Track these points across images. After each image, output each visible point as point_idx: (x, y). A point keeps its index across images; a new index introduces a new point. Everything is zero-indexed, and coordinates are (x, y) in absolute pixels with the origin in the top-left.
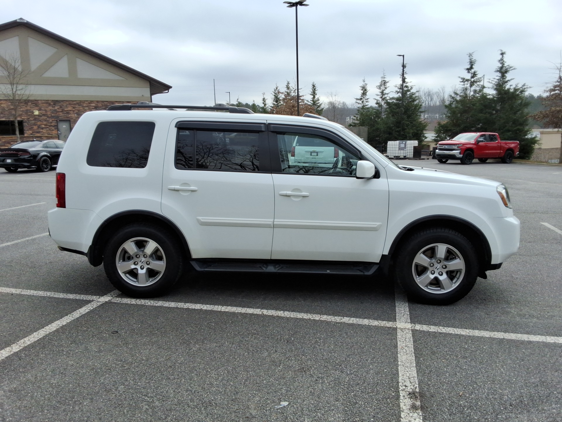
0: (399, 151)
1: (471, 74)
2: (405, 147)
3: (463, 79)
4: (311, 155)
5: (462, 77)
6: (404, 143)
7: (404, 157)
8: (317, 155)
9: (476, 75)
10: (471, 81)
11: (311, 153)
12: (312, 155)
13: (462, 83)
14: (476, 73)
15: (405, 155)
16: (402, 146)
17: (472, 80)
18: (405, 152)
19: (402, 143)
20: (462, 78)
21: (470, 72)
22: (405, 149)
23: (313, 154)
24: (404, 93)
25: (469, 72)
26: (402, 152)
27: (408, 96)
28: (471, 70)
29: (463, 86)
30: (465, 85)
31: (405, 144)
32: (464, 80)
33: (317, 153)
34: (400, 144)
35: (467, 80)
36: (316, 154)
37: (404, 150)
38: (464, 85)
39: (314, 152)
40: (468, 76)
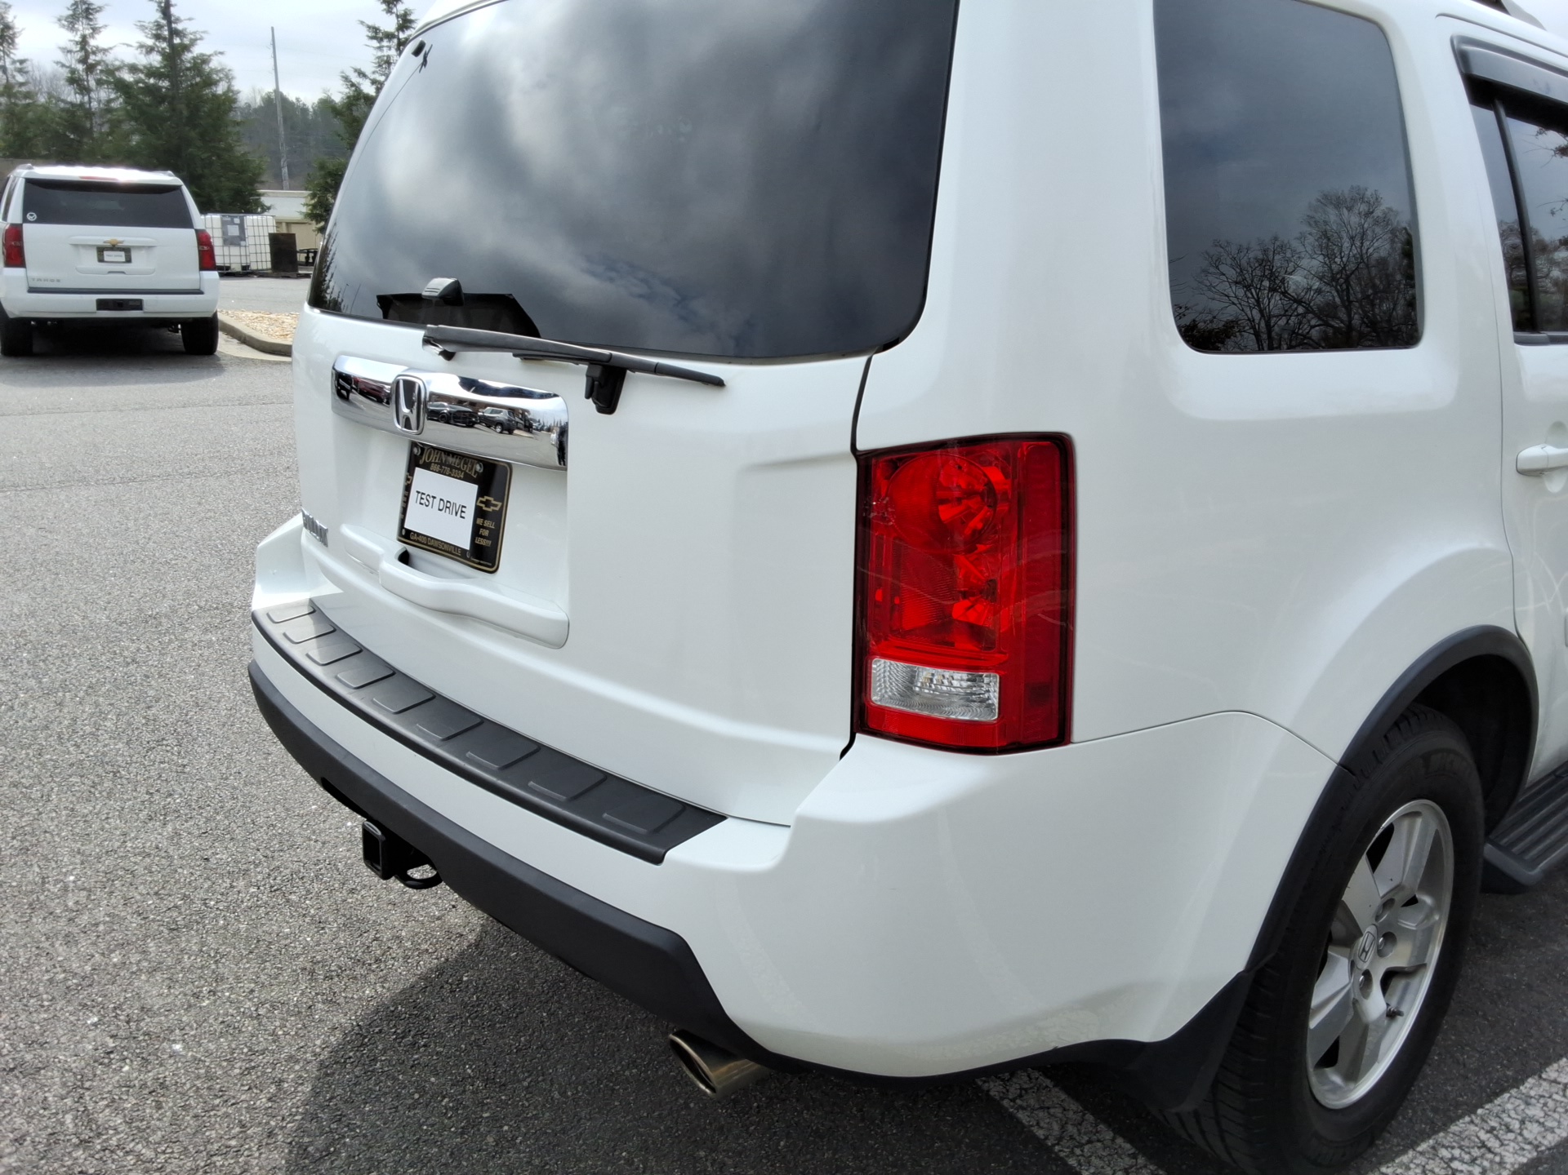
0: (226, 249)
1: (398, 16)
2: (242, 237)
3: (375, 30)
4: (101, 260)
5: (370, 24)
6: (237, 221)
7: (245, 268)
8: (128, 260)
9: (411, 21)
10: (399, 39)
11: (101, 250)
12: (106, 259)
13: (375, 43)
14: (409, 18)
15: (244, 263)
16: (234, 231)
17: (402, 36)
18: (243, 253)
19: (233, 223)
20: (369, 27)
21: (394, 10)
22: (243, 243)
23: (108, 255)
24: (174, 55)
25: (389, 11)
26: (235, 250)
27: (188, 65)
28: (395, 6)
29: (380, 54)
30: (382, 51)
31: (242, 227)
32: (376, 34)
33: (127, 251)
34: (224, 224)
35: (389, 36)
36: (121, 256)
37: (239, 245)
38: (380, 48)
39: (114, 248)
40: (389, 24)
